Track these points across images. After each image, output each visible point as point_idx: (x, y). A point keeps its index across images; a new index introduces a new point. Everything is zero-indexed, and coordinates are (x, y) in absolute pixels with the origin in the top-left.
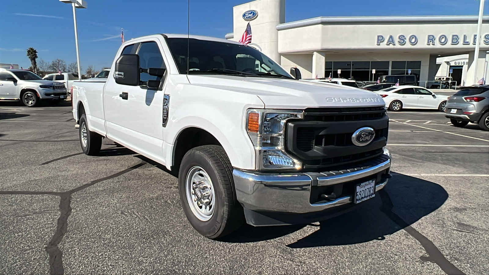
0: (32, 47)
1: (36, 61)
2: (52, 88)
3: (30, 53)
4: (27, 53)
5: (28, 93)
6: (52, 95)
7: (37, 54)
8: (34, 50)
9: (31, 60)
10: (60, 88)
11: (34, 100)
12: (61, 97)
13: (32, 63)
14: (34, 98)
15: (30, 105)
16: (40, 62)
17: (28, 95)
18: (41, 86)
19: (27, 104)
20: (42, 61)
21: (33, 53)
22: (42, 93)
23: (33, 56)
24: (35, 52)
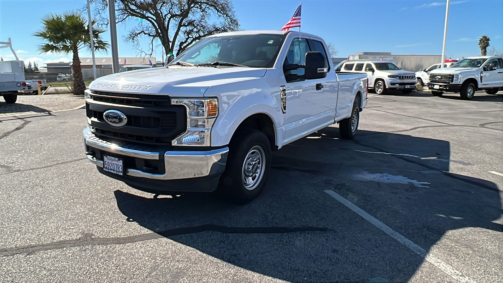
0: (485, 35)
1: (487, 50)
2: (398, 78)
3: (482, 42)
4: (479, 42)
5: (379, 82)
6: (397, 85)
7: (489, 41)
8: (487, 38)
9: (481, 50)
10: (410, 78)
11: (382, 89)
12: (406, 87)
13: (482, 53)
14: (382, 87)
15: (379, 93)
16: (490, 51)
17: (379, 84)
18: (389, 76)
19: (377, 92)
20: (493, 49)
21: (485, 41)
22: (389, 83)
23: (484, 44)
24: (488, 40)
